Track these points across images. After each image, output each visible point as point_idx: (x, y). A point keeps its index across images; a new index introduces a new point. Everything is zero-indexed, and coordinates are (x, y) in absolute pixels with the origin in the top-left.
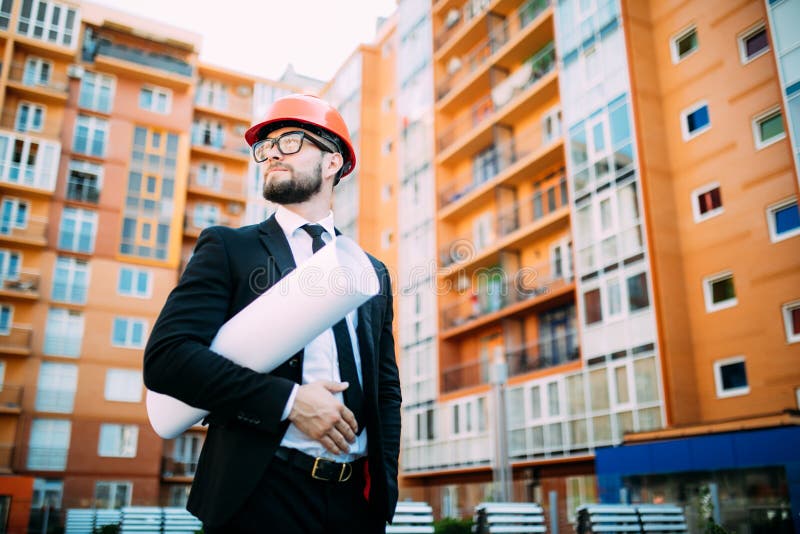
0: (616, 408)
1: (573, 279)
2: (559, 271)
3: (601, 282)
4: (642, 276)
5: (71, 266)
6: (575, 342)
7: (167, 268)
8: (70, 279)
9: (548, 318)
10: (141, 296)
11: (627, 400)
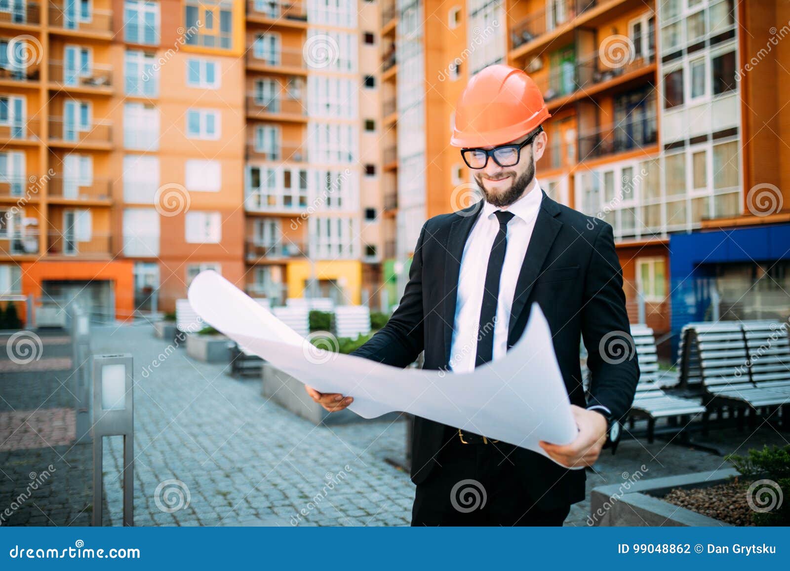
0: (692, 193)
1: (653, 58)
2: (638, 50)
3: (685, 62)
4: (732, 54)
5: (139, 58)
6: (652, 126)
7: (234, 56)
8: (141, 73)
9: (624, 100)
10: (210, 87)
11: (704, 185)
